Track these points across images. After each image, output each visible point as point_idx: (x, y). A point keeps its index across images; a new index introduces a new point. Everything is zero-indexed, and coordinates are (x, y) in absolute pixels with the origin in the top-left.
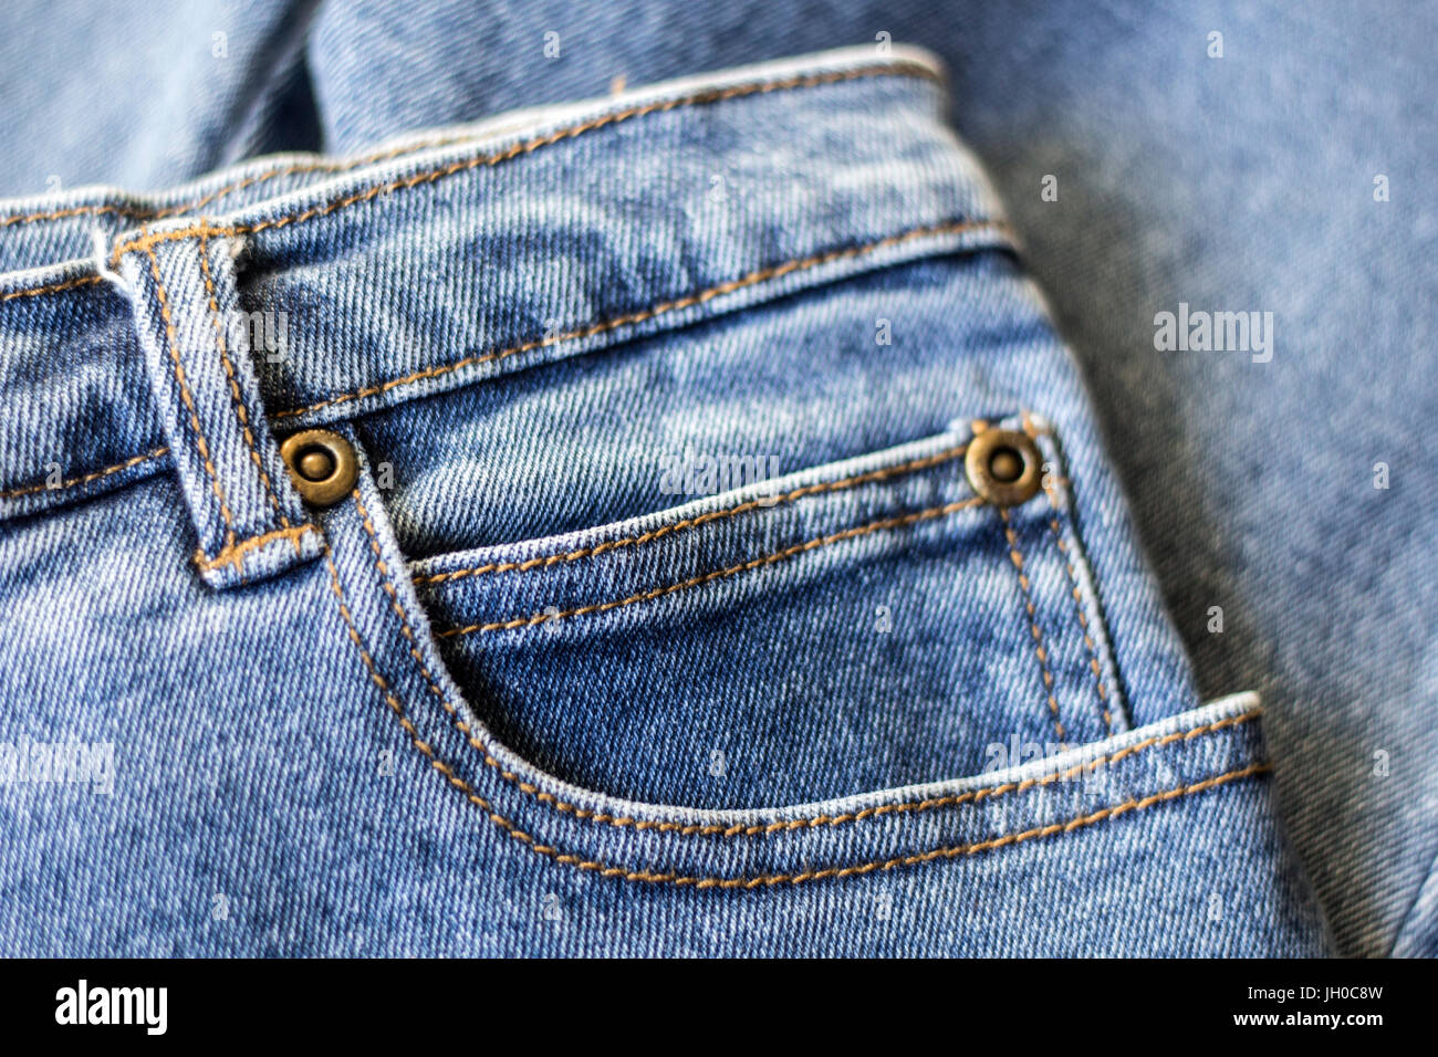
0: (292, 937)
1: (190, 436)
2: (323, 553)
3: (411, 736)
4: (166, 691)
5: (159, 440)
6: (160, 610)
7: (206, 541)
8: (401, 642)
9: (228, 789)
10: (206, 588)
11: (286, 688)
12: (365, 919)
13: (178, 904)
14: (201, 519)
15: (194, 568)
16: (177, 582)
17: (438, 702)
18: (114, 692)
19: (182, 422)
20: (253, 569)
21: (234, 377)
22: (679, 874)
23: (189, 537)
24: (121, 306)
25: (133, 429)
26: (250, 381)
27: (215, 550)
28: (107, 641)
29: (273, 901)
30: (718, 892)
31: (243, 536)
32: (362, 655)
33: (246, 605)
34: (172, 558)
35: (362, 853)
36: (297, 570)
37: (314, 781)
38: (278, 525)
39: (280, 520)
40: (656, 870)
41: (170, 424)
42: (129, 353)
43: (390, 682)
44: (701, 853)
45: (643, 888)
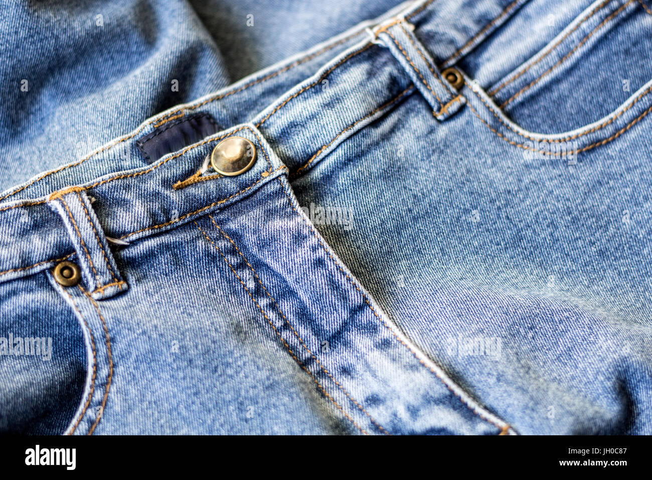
0: (502, 202)
1: (421, 80)
2: (466, 103)
3: (508, 141)
4: (442, 152)
5: (411, 83)
6: (432, 131)
7: (435, 109)
8: (496, 119)
9: (468, 171)
10: (440, 122)
11: (471, 141)
12: (520, 190)
13: (469, 205)
14: (432, 102)
15: (435, 117)
16: (433, 122)
17: (511, 130)
18: (429, 156)
19: (418, 77)
20: (451, 112)
21: (426, 60)
22: (596, 143)
23: (430, 108)
24: (387, 50)
25: (404, 82)
26: (431, 60)
27: (439, 110)
28: (422, 143)
29: (493, 195)
30: (608, 143)
31: (445, 103)
32: (486, 125)
33: (452, 124)
34: (428, 116)
35: (511, 174)
36: (462, 108)
37: (489, 161)
38: (453, 98)
39: (453, 96)
40: (589, 145)
41: (415, 79)
42: (395, 61)
43: (497, 131)
44: (600, 135)
45: (589, 151)
